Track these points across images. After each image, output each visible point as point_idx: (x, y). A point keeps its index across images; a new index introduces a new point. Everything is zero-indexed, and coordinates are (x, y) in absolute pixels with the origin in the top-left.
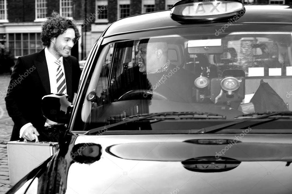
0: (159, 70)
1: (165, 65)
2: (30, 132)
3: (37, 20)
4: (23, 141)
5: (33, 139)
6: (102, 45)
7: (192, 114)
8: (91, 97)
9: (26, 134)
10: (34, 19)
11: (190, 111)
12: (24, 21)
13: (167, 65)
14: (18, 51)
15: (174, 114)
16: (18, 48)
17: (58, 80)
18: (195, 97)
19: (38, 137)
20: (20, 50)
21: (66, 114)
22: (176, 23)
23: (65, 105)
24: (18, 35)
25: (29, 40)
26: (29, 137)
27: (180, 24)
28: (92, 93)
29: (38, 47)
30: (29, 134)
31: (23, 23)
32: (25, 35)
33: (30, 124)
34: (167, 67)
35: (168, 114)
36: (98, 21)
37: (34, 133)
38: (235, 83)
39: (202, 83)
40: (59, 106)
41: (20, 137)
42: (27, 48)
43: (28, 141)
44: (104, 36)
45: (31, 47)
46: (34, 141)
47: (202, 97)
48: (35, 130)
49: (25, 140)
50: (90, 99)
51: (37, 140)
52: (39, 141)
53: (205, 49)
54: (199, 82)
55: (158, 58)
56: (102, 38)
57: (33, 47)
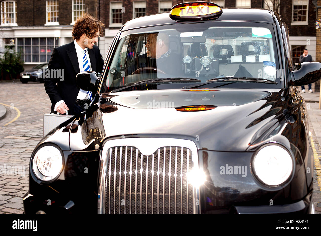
0: (162, 56)
1: (166, 53)
2: (62, 108)
3: (47, 24)
4: (57, 114)
5: (64, 113)
6: (119, 40)
7: (179, 79)
8: (113, 71)
9: (59, 109)
10: (45, 23)
11: (178, 77)
12: (34, 25)
13: (168, 53)
14: (27, 57)
15: (168, 79)
16: (27, 54)
17: (84, 66)
18: (184, 71)
19: (68, 111)
20: (30, 55)
21: (94, 85)
22: (174, 21)
23: (94, 78)
24: (28, 40)
25: (39, 45)
26: (61, 111)
27: (177, 22)
28: (114, 69)
29: (48, 53)
30: (61, 109)
31: (33, 27)
32: (35, 39)
33: (62, 101)
34: (168, 54)
35: (164, 79)
36: (111, 25)
37: (65, 108)
38: (209, 60)
39: (187, 60)
40: (89, 79)
41: (55, 110)
42: (37, 54)
43: (60, 114)
44: (122, 31)
45: (40, 53)
46: (65, 114)
47: (189, 71)
48: (66, 106)
49: (58, 113)
50: (112, 72)
51: (67, 113)
52: (69, 115)
53: (193, 39)
54: (186, 60)
55: (161, 47)
56: (120, 32)
57: (43, 53)
